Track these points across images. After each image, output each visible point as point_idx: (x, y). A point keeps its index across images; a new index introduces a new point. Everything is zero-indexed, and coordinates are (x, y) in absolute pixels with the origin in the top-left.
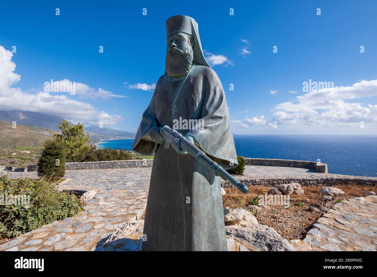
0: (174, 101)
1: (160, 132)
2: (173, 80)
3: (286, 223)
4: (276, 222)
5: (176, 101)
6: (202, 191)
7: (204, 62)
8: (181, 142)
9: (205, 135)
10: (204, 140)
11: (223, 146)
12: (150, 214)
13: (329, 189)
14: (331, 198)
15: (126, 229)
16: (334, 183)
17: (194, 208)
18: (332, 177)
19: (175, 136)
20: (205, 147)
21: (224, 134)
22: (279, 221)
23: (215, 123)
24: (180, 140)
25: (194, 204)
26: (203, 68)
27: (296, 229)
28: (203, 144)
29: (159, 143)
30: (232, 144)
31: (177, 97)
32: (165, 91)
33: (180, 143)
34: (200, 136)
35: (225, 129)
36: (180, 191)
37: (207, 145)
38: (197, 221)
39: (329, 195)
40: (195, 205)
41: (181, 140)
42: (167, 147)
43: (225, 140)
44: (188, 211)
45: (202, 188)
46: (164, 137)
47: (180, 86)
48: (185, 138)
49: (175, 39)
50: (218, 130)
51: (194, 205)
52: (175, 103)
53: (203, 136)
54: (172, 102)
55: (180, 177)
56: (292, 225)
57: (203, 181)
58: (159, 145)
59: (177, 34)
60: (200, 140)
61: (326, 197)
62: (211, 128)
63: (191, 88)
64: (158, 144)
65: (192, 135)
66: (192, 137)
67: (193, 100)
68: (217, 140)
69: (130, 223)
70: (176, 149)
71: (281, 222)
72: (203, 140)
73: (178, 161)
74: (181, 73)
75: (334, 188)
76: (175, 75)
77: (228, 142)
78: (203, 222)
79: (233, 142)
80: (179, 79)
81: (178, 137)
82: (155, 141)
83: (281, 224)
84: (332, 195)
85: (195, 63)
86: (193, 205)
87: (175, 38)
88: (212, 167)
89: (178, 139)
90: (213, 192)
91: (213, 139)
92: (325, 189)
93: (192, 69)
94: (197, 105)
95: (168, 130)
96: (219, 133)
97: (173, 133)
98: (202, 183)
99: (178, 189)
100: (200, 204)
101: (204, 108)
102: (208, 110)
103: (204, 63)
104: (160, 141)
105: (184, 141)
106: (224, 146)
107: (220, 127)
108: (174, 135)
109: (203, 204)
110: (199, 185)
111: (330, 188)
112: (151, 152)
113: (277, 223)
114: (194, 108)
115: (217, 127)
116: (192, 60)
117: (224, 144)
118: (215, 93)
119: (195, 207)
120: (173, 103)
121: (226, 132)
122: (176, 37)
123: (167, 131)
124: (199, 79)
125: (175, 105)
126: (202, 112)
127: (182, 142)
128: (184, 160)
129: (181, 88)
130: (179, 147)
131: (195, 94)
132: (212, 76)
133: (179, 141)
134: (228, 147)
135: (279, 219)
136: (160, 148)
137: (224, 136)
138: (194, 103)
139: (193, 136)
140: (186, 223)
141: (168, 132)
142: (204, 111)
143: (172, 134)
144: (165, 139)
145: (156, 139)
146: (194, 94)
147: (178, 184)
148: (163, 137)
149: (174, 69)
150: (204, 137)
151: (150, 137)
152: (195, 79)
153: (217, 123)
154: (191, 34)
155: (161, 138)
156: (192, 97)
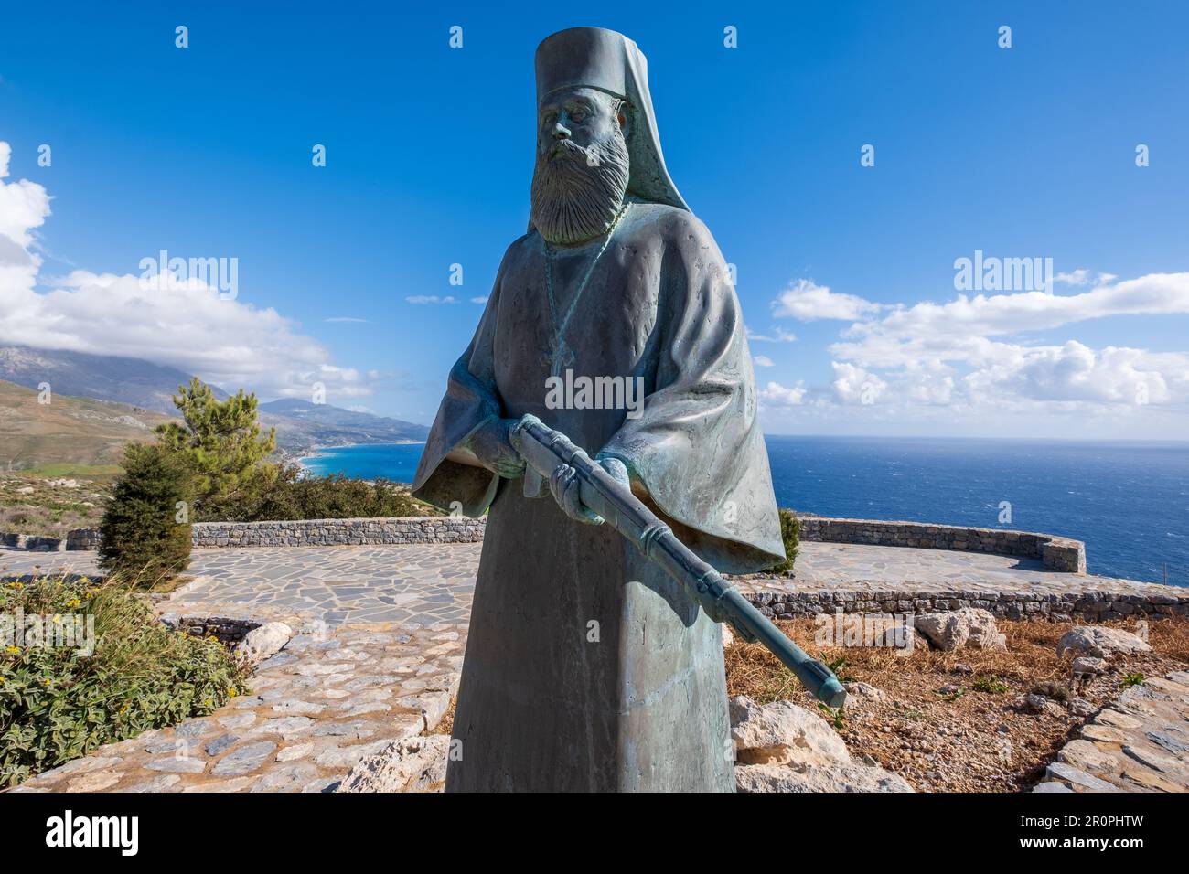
0: (558, 329)
1: (508, 437)
2: (555, 254)
3: (946, 755)
4: (913, 749)
5: (568, 329)
6: (655, 653)
7: (665, 191)
8: (583, 481)
9: (668, 453)
10: (666, 474)
11: (732, 490)
12: (471, 727)
13: (1096, 633)
14: (1102, 665)
15: (387, 767)
16: (1112, 609)
17: (628, 713)
18: (1103, 590)
19: (563, 455)
20: (668, 496)
21: (737, 448)
22: (922, 748)
23: (705, 409)
24: (578, 471)
25: (627, 702)
26: (664, 212)
27: (982, 779)
28: (662, 487)
29: (502, 474)
30: (764, 482)
31: (569, 313)
32: (528, 291)
33: (580, 483)
34: (652, 457)
35: (742, 432)
36: (578, 649)
37: (674, 491)
38: (638, 761)
39: (1095, 654)
40: (631, 703)
41: (583, 474)
42: (532, 492)
43: (740, 470)
44: (606, 724)
45: (654, 642)
46: (523, 456)
47: (582, 279)
48: (596, 465)
49: (566, 109)
50: (715, 433)
51: (628, 705)
52: (562, 336)
53: (663, 457)
54: (553, 331)
55: (579, 600)
56: (969, 764)
57: (659, 618)
58: (503, 482)
59: (574, 93)
60: (650, 472)
61: (1086, 664)
62: (690, 430)
63: (621, 282)
64: (500, 477)
65: (621, 452)
66: (624, 460)
67: (625, 324)
68: (713, 470)
69: (401, 747)
70: (566, 504)
71: (928, 752)
72: (663, 473)
73: (572, 544)
74: (586, 229)
75: (1112, 631)
76: (566, 235)
77: (749, 475)
78: (658, 764)
79: (767, 475)
80: (577, 251)
81: (573, 461)
82: (489, 467)
83: (930, 757)
84: (1107, 654)
85: (635, 194)
86: (622, 703)
87: (567, 107)
88: (699, 587)
89: (574, 470)
90: (693, 651)
91: (699, 468)
92: (1082, 632)
93: (623, 215)
94: (642, 345)
95: (539, 433)
96: (717, 445)
97: (556, 446)
98: (655, 623)
99: (569, 641)
100: (649, 701)
101: (664, 354)
102: (680, 362)
103: (669, 194)
104: (509, 468)
105: (596, 478)
106: (735, 492)
107: (722, 421)
108: (558, 454)
109: (658, 699)
110: (644, 630)
111: (1098, 628)
112: (477, 504)
113: (915, 754)
114: (632, 355)
115: (711, 423)
116: (625, 185)
117: (737, 483)
118: (705, 302)
119: (630, 710)
120: (554, 336)
121: (742, 442)
122: (569, 104)
123: (534, 436)
124: (648, 253)
125: (564, 343)
126: (659, 369)
127: (587, 480)
128: (592, 541)
129: (584, 284)
130: (576, 499)
131: (636, 305)
132: (695, 241)
133: (575, 477)
134: (751, 492)
135: (922, 738)
136: (508, 491)
137: (735, 454)
138: (629, 338)
139: (626, 456)
140: (596, 769)
141: (537, 438)
142: (664, 364)
143: (551, 447)
144: (526, 463)
145: (496, 460)
146: (631, 306)
147: (571, 626)
148: (518, 455)
149: (560, 217)
150: (667, 462)
151: (473, 454)
152: (635, 252)
153: (713, 411)
154: (622, 92)
155: (512, 461)
156: (622, 313)
